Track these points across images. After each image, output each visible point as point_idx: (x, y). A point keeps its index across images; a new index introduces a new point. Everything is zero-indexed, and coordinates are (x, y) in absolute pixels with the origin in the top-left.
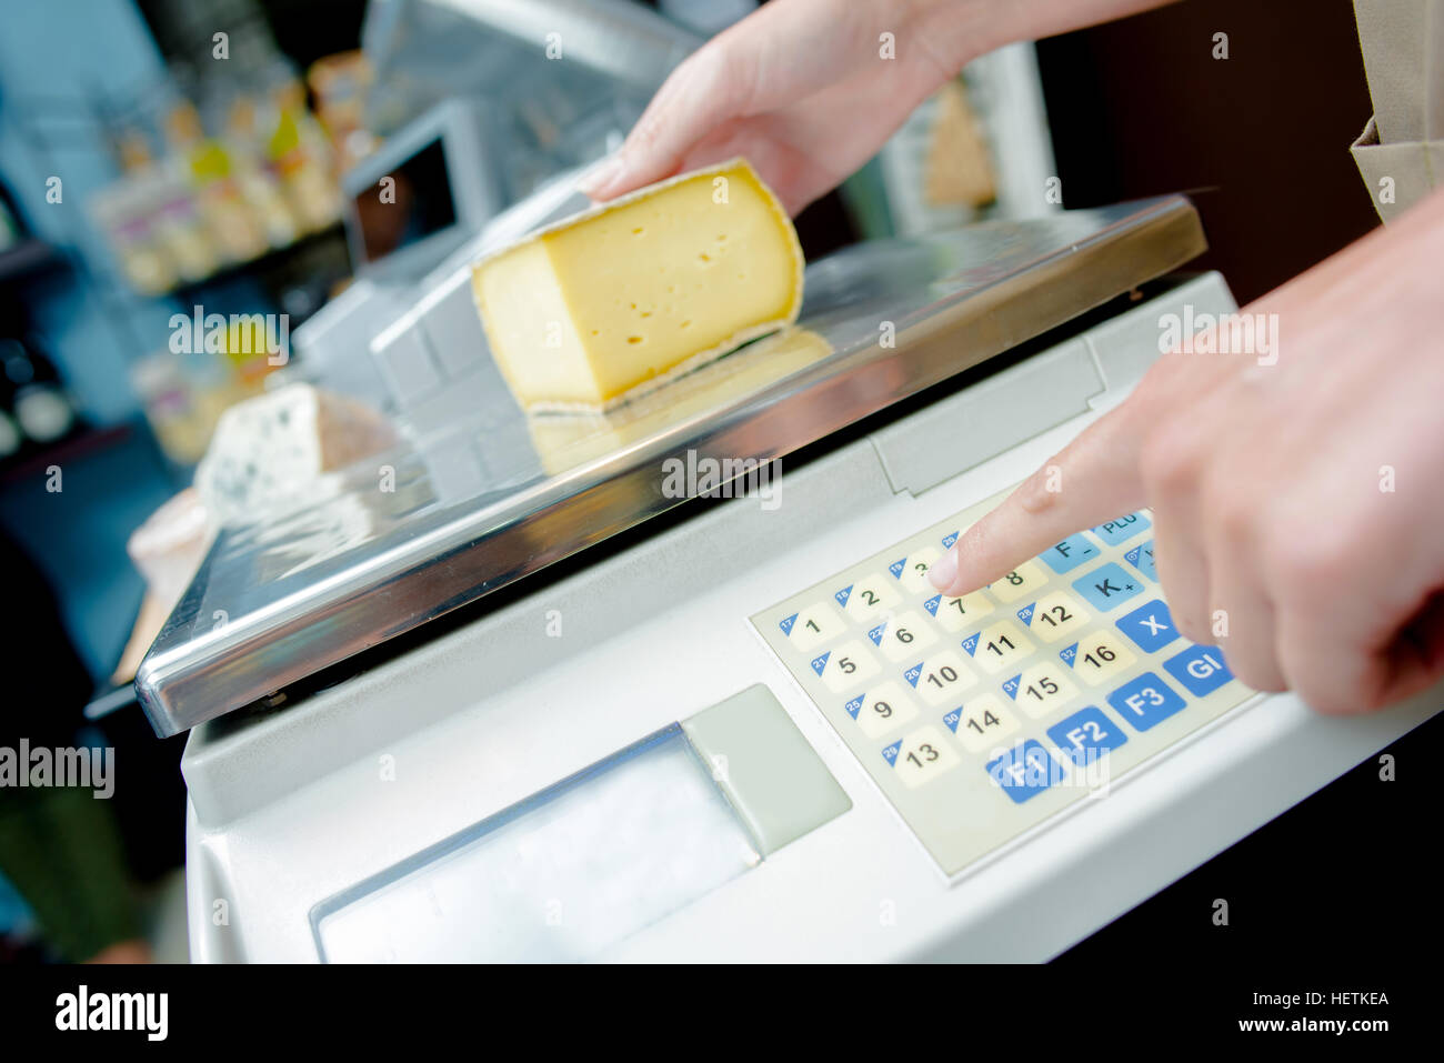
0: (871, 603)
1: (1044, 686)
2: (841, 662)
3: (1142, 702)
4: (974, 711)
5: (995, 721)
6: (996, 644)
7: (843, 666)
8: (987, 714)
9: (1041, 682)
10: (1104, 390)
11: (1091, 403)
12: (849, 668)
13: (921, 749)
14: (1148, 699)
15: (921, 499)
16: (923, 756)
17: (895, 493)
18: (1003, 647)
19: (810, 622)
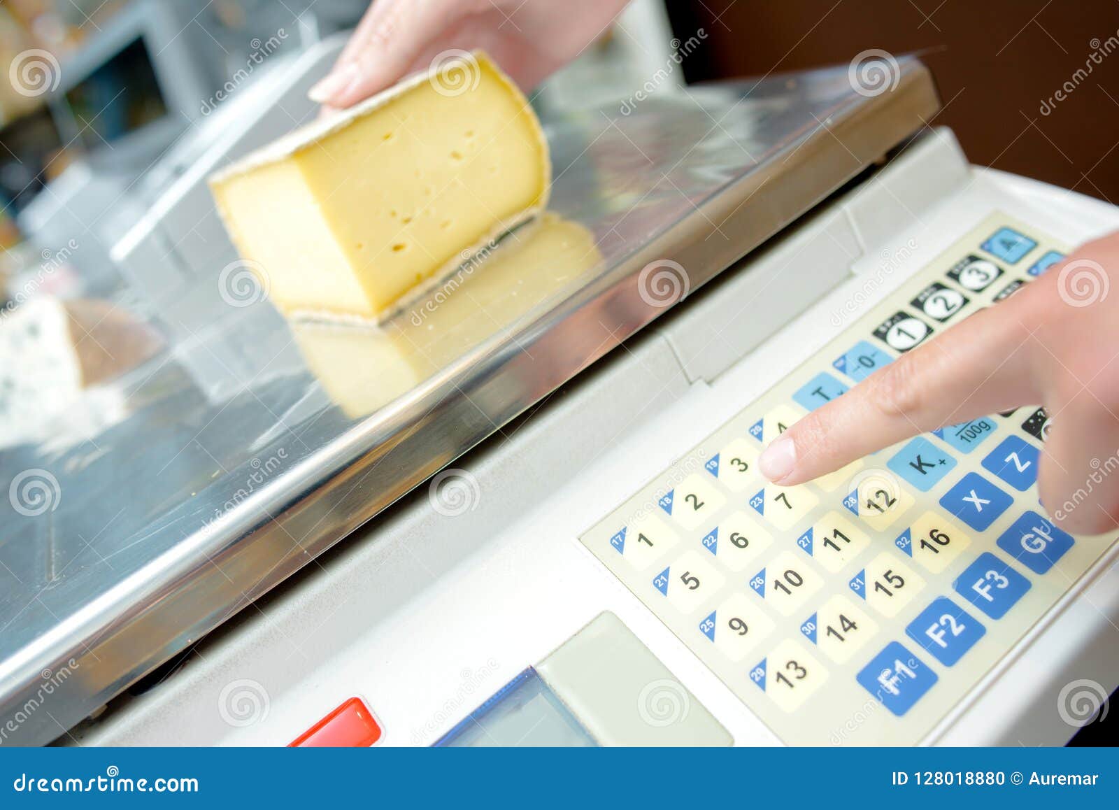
0: (696, 507)
1: (890, 581)
2: (683, 578)
3: (988, 587)
4: (828, 618)
5: (853, 625)
6: (831, 538)
7: (686, 582)
8: (842, 618)
9: (886, 576)
10: (862, 253)
11: (854, 269)
12: (692, 583)
13: (788, 667)
14: (992, 582)
15: (717, 386)
16: (791, 674)
17: (691, 383)
18: (838, 541)
19: (641, 537)
